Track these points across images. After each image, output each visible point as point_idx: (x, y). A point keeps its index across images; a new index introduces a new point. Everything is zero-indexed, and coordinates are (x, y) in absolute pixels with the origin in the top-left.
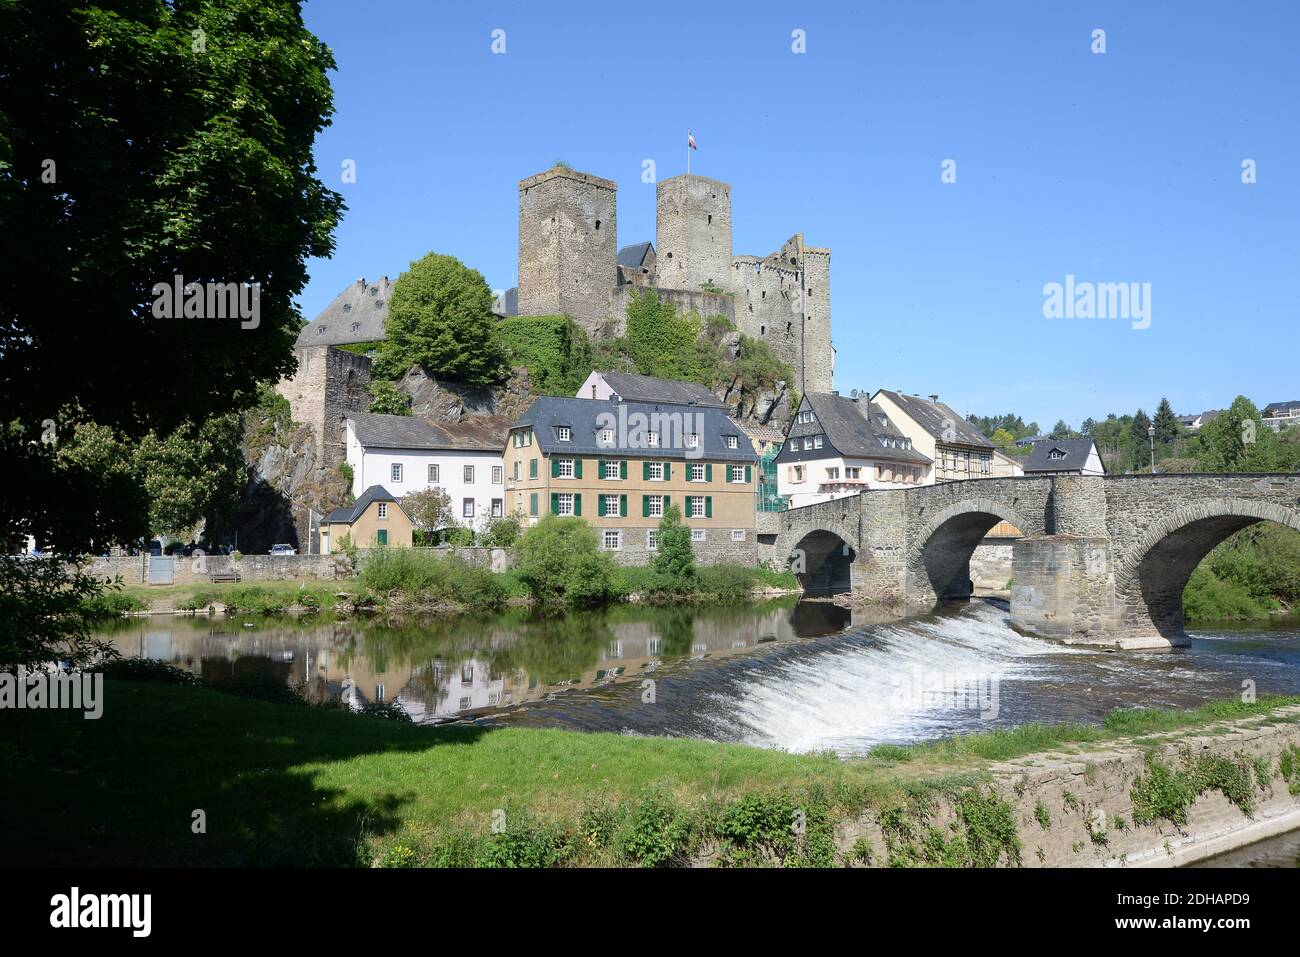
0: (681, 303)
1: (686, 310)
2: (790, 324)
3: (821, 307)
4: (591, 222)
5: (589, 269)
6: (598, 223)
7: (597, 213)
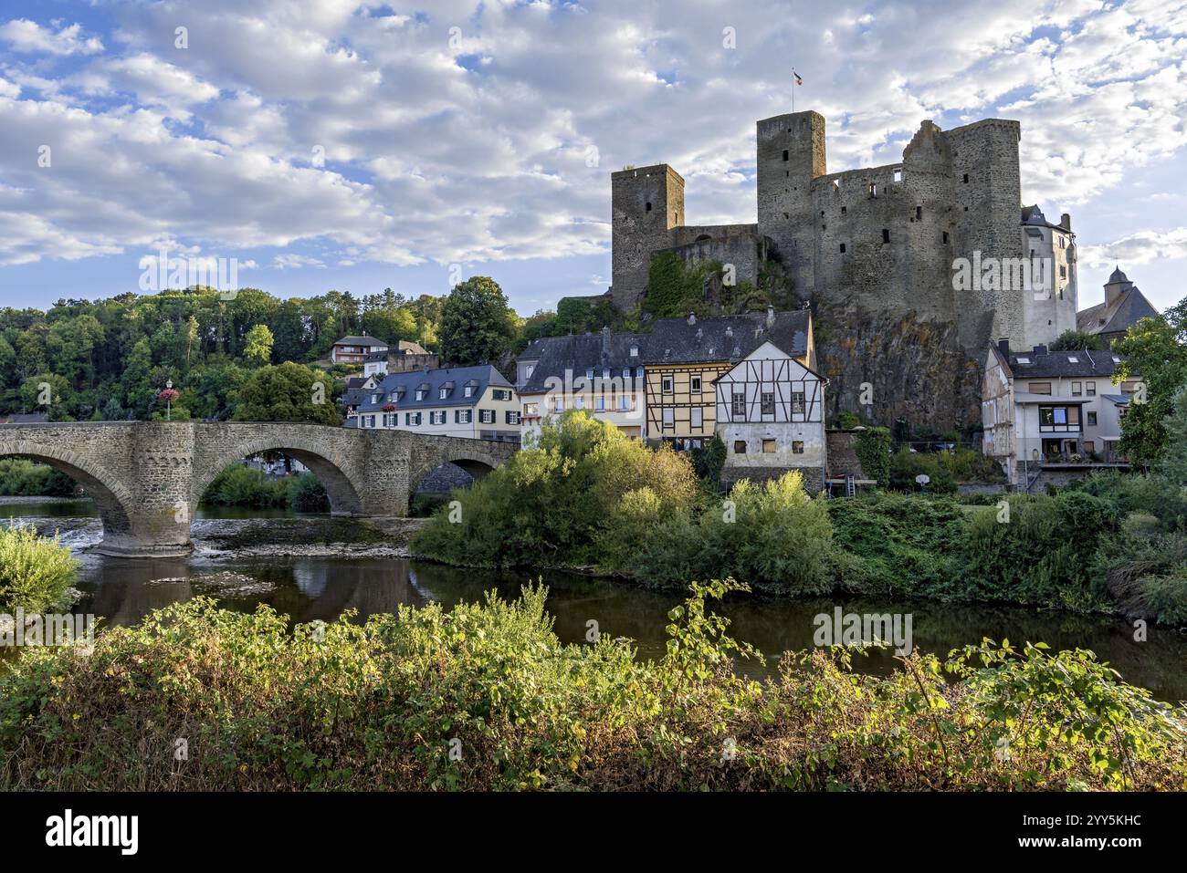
0: (691, 256)
1: (696, 260)
2: (886, 233)
3: (980, 192)
4: (643, 207)
5: (639, 246)
6: (649, 206)
7: (647, 197)
